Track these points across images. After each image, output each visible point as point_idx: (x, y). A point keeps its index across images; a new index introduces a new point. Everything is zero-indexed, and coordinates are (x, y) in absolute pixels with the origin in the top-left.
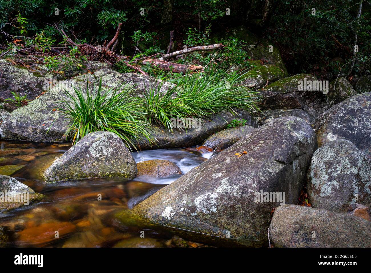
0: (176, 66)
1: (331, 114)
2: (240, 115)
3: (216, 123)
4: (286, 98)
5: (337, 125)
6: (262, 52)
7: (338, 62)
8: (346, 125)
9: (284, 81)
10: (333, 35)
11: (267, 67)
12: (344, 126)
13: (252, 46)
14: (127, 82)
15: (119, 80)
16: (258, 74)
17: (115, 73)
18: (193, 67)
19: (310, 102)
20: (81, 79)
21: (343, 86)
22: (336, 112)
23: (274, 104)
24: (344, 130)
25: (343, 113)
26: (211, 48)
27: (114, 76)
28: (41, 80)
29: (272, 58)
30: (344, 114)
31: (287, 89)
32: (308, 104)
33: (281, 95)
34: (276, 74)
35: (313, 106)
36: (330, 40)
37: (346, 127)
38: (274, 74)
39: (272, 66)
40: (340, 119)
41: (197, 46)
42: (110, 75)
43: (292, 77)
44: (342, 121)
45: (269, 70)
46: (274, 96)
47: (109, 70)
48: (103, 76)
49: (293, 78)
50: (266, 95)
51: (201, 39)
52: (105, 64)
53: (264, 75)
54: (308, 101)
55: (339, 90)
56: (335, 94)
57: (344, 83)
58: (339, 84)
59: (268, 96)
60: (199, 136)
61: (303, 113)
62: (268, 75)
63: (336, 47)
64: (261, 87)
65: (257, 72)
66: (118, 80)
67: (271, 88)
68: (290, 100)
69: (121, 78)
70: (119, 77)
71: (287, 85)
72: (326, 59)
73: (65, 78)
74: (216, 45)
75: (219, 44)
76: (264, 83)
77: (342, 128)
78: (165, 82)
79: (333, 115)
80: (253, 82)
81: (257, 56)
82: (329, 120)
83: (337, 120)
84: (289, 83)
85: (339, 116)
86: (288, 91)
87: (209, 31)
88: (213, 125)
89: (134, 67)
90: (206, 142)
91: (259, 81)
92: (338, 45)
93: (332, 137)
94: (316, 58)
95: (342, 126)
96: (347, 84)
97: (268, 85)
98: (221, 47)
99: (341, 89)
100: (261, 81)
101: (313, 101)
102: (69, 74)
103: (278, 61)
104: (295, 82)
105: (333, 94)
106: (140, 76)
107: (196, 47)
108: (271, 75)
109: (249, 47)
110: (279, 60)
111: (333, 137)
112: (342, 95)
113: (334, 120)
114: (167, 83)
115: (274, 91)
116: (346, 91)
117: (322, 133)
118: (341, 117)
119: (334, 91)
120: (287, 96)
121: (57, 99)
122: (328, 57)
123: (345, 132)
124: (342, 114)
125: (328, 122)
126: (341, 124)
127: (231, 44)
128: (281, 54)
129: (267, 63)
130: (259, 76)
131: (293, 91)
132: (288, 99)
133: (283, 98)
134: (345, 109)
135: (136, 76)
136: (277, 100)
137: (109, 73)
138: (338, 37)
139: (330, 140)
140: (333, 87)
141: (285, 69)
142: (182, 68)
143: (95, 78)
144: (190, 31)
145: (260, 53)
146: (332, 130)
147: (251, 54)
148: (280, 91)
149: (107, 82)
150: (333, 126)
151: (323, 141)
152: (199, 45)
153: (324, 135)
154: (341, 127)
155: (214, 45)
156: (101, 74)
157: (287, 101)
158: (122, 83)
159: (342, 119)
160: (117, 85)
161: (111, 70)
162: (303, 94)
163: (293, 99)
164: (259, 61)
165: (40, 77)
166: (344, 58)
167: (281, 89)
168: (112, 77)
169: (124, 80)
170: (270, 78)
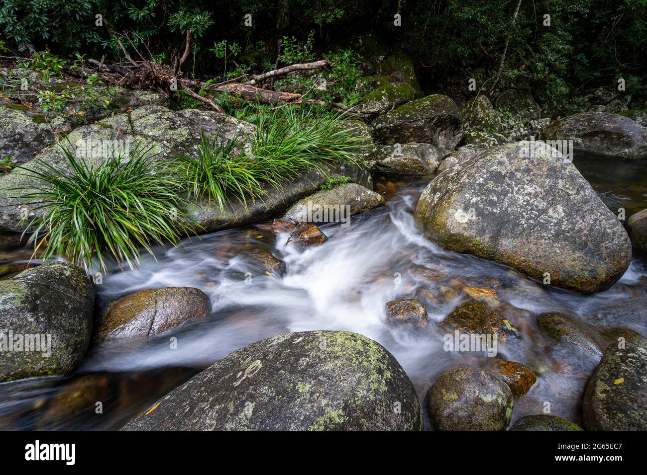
0: (266, 94)
1: (465, 177)
2: (342, 168)
3: (303, 185)
4: (414, 127)
5: (472, 196)
6: (392, 66)
7: (480, 74)
8: (485, 198)
9: (414, 104)
10: (479, 40)
11: (395, 86)
12: (482, 199)
13: (381, 58)
14: (179, 126)
15: (168, 123)
16: (384, 95)
17: (164, 112)
18: (288, 95)
19: (442, 131)
20: (108, 123)
21: (482, 106)
22: (473, 176)
23: (399, 134)
24: (482, 206)
25: (483, 178)
26: (314, 67)
27: (160, 118)
28: (43, 129)
29: (403, 73)
30: (485, 180)
31: (416, 115)
32: (439, 132)
33: (408, 124)
34: (405, 95)
35: (445, 135)
36: (475, 48)
37: (486, 200)
38: (402, 96)
39: (401, 85)
40: (477, 187)
41: (298, 63)
42: (154, 116)
43: (424, 99)
44: (482, 190)
45: (397, 90)
46: (400, 125)
47: (155, 107)
48: (144, 117)
49: (425, 101)
50: (391, 123)
51: (300, 54)
52: (156, 96)
53: (391, 97)
54: (439, 129)
55: (476, 110)
56: (472, 115)
57: (484, 102)
58: (477, 104)
59: (392, 125)
60: (277, 207)
61: (431, 148)
62: (395, 97)
63: (480, 55)
64: (386, 112)
65: (383, 92)
66: (164, 124)
67: (397, 114)
68: (418, 129)
69: (172, 119)
70: (168, 118)
71: (416, 111)
72: (467, 70)
73: (87, 122)
74: (321, 61)
75: (324, 61)
76: (390, 107)
77: (479, 202)
78: (239, 122)
79: (467, 180)
80: (377, 105)
81: (385, 71)
82: (461, 186)
83: (474, 189)
84: (419, 107)
85: (477, 182)
86: (416, 118)
87: (312, 41)
88: (299, 188)
89: (203, 99)
90: (289, 212)
91: (384, 104)
92: (483, 53)
93: (462, 216)
94: (456, 69)
95: (479, 198)
96: (488, 104)
97: (394, 109)
98: (328, 65)
99: (480, 110)
100: (386, 105)
101: (445, 129)
102: (94, 115)
103: (410, 76)
104: (426, 106)
105: (470, 115)
106: (204, 114)
107: (294, 65)
108: (399, 96)
109: (378, 60)
110: (412, 75)
111: (464, 216)
112: (479, 117)
113: (469, 189)
114: (243, 124)
115: (400, 118)
116: (484, 111)
117: (449, 208)
118: (479, 184)
119: (471, 112)
120: (415, 125)
121: (60, 160)
122: (469, 68)
123: (483, 210)
124: (482, 180)
125: (460, 191)
126: (478, 196)
127: (342, 61)
128: (415, 66)
129: (397, 80)
130: (384, 98)
131: (423, 119)
132: (415, 128)
133: (410, 127)
134: (487, 171)
135: (197, 114)
136: (402, 129)
137: (154, 112)
138: (485, 44)
139: (459, 220)
140: (471, 107)
141: (419, 86)
142: (273, 97)
143: (130, 121)
144: (285, 42)
145: (390, 66)
146: (463, 206)
147: (379, 68)
148: (407, 118)
149: (145, 127)
150: (465, 198)
151: (448, 221)
152: (298, 62)
153: (450, 211)
154: (477, 200)
155: (319, 62)
156: (140, 115)
157: (414, 130)
158: (171, 129)
159: (480, 188)
160: (160, 132)
161: (159, 108)
162: (434, 121)
163: (421, 128)
164: (388, 77)
165: (42, 124)
166: (487, 68)
167: (408, 116)
168: (158, 118)
169: (175, 123)
170: (397, 100)
